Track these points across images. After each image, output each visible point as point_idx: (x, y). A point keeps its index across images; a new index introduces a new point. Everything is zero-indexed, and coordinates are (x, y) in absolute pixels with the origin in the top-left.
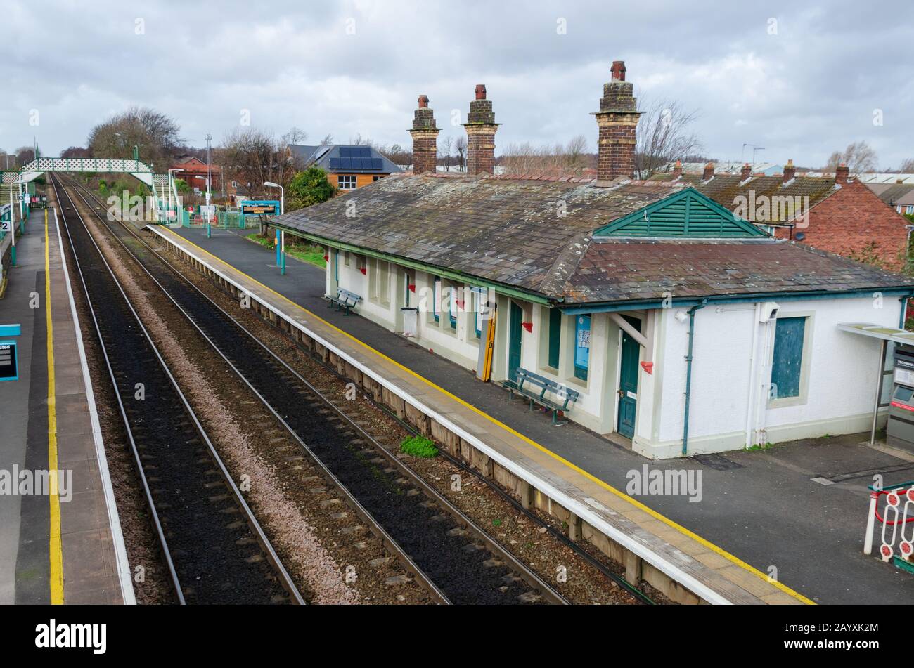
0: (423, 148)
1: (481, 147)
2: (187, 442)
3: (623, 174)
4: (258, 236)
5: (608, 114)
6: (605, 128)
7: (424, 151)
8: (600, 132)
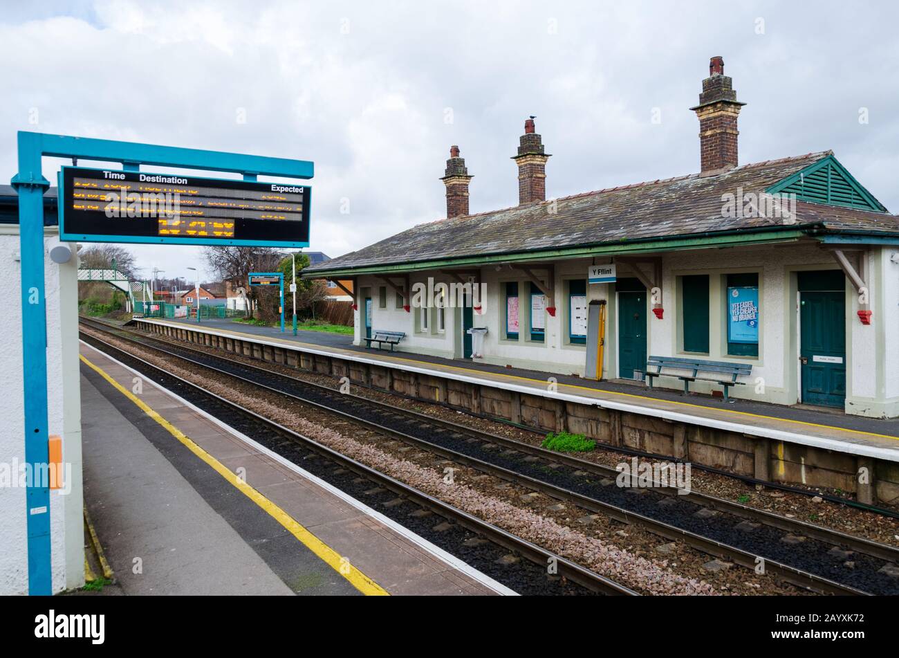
0: (459, 193)
1: (534, 176)
2: (304, 458)
3: (730, 162)
4: (245, 319)
5: (714, 105)
6: (708, 119)
7: (459, 196)
8: (701, 125)
